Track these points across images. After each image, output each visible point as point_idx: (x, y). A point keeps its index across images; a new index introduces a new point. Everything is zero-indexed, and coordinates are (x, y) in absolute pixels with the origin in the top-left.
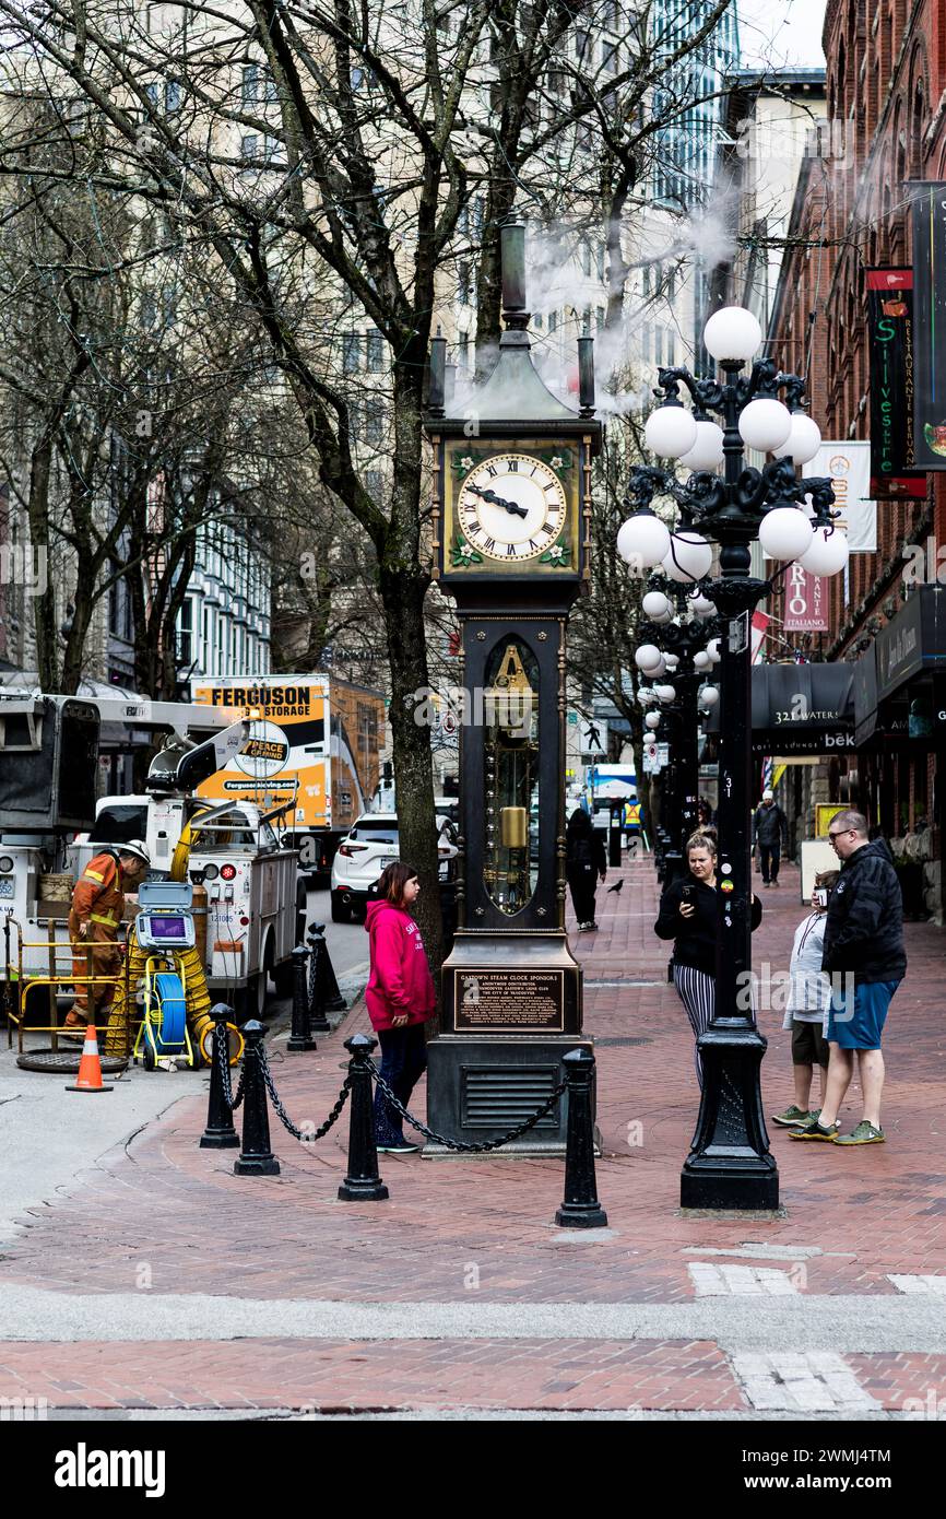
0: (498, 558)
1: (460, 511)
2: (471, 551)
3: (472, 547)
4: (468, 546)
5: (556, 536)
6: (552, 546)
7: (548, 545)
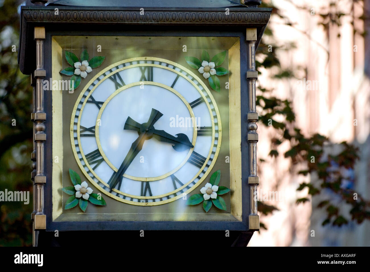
0: (127, 201)
1: (72, 135)
2: (90, 190)
3: (90, 184)
4: (85, 184)
5: (208, 171)
6: (202, 185)
7: (198, 182)
